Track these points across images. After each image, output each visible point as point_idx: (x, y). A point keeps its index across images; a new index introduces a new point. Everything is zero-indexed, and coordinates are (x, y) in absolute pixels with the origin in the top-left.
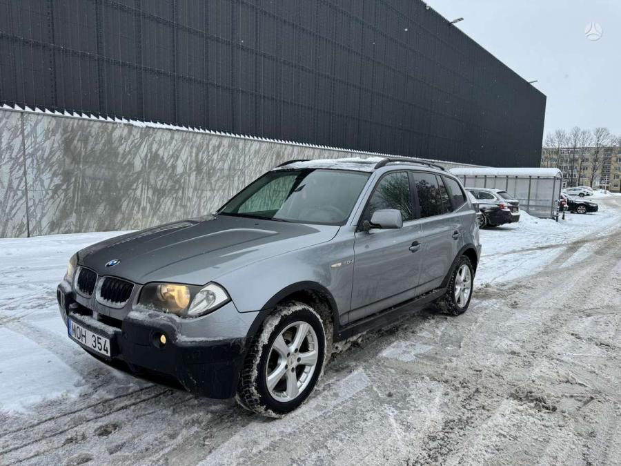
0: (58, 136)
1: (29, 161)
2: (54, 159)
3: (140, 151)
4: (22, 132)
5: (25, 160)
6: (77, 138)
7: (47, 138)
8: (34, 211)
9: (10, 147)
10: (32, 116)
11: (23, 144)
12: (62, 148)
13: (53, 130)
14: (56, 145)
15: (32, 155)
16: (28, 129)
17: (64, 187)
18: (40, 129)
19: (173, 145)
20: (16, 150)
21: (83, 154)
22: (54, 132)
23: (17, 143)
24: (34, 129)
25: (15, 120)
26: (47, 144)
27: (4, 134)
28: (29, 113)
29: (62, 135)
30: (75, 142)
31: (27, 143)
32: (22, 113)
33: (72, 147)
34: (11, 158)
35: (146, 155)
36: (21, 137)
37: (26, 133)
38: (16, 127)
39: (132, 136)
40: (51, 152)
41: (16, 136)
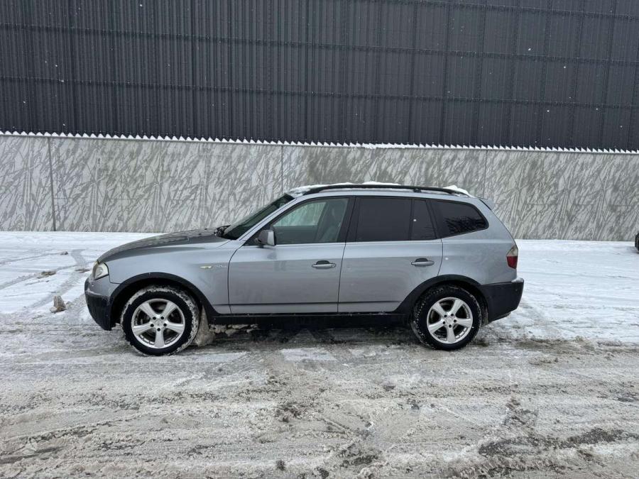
0: (306, 161)
1: (285, 180)
2: (302, 179)
3: (370, 169)
4: (282, 161)
5: (282, 180)
6: (319, 162)
7: (298, 163)
9: (273, 171)
10: (289, 148)
11: (282, 169)
12: (308, 170)
13: (302, 157)
14: (304, 168)
15: (287, 176)
16: (286, 157)
18: (293, 157)
19: (402, 162)
20: (277, 173)
21: (323, 174)
22: (303, 158)
23: (278, 168)
24: (290, 157)
25: (277, 152)
26: (298, 168)
27: (271, 162)
28: (287, 146)
29: (309, 160)
30: (318, 165)
31: (285, 167)
32: (282, 146)
33: (315, 169)
34: (274, 179)
35: (376, 173)
36: (280, 164)
37: (284, 161)
38: (278, 157)
39: (364, 158)
40: (300, 174)
41: (277, 163)
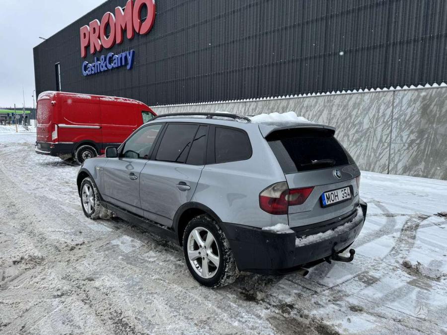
0: (418, 103)
1: (394, 123)
2: (413, 121)
4: (393, 105)
5: (392, 123)
6: (433, 104)
7: (409, 106)
8: (394, 157)
9: (384, 115)
10: (401, 92)
11: (392, 112)
12: (420, 112)
13: (414, 100)
14: (416, 111)
15: (397, 119)
16: (397, 101)
17: (418, 142)
18: (405, 101)
20: (387, 117)
21: (438, 115)
22: (415, 101)
23: (389, 112)
24: (401, 102)
25: (389, 97)
26: (409, 111)
27: (382, 107)
28: (399, 91)
29: (422, 102)
30: (432, 106)
31: (395, 111)
32: (394, 91)
33: (428, 111)
34: (384, 122)
36: (391, 108)
37: (395, 104)
38: (389, 102)
40: (410, 117)
41: (388, 107)
